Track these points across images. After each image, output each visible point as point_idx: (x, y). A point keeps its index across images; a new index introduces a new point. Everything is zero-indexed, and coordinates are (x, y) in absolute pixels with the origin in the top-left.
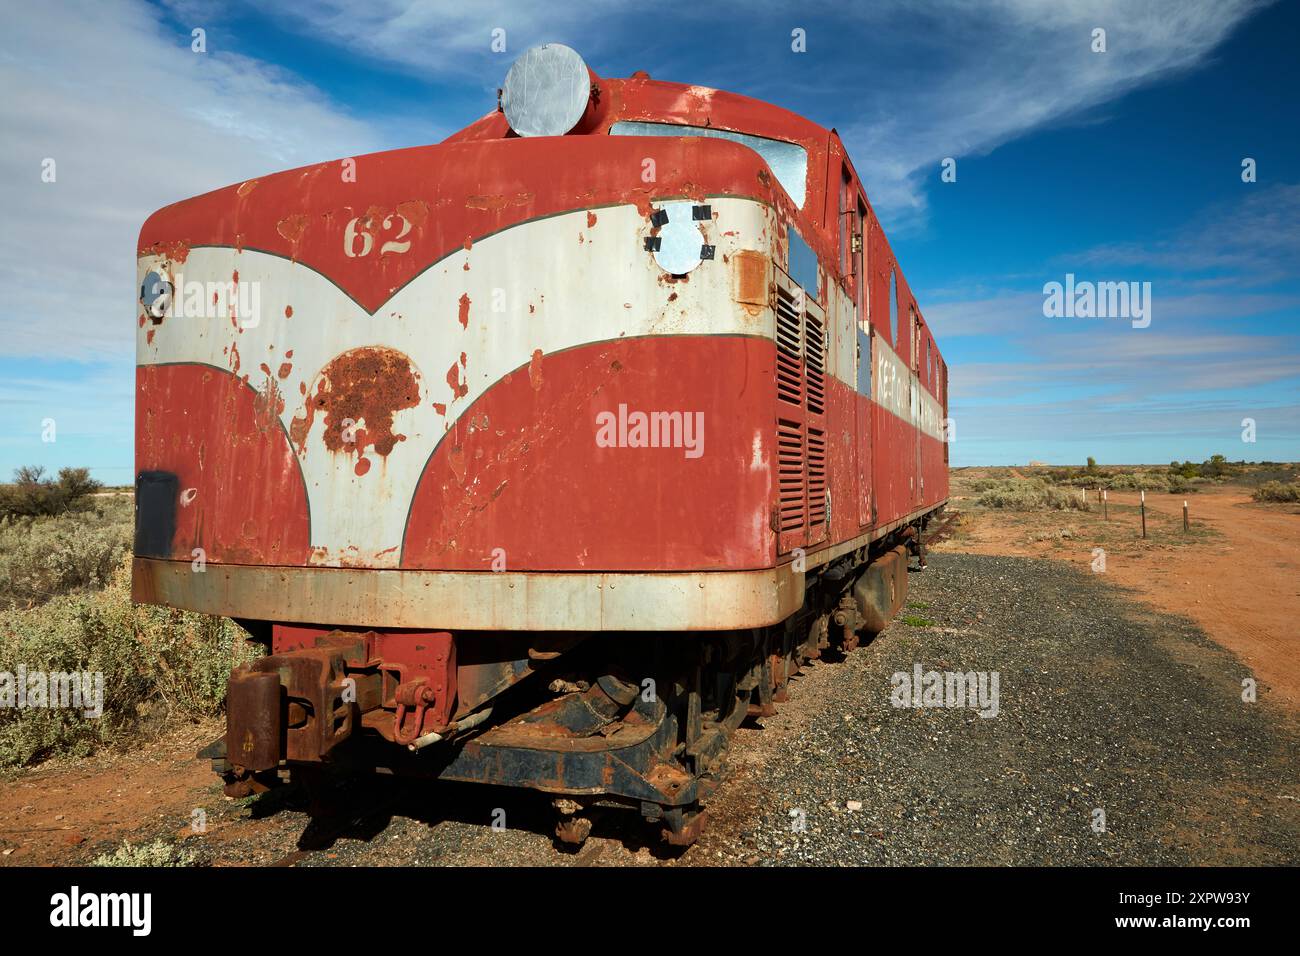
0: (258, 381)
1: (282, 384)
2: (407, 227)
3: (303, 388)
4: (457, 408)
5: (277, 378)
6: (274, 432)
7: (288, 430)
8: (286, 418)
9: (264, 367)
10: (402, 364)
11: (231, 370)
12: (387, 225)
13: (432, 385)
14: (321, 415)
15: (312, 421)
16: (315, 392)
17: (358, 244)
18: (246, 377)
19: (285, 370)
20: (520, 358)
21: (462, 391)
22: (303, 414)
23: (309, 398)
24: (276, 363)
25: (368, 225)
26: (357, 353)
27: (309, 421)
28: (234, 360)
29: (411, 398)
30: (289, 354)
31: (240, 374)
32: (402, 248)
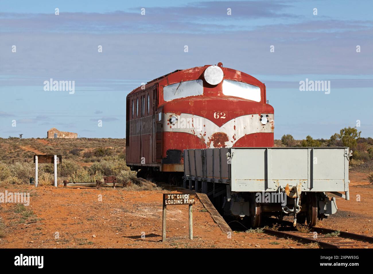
0: (199, 136)
1: (204, 137)
2: (225, 115)
3: (208, 138)
4: (235, 142)
5: (203, 136)
6: (204, 144)
7: (206, 144)
8: (206, 142)
9: (200, 134)
10: (226, 135)
11: (193, 134)
12: (221, 114)
13: (231, 138)
14: (212, 142)
15: (211, 143)
16: (211, 138)
17: (217, 116)
18: (197, 135)
19: (205, 135)
20: (243, 135)
21: (235, 139)
22: (209, 142)
23: (210, 139)
24: (203, 134)
25: (218, 114)
26: (218, 133)
27: (210, 143)
28: (194, 132)
29: (227, 140)
30: (205, 132)
31: (195, 135)
32: (224, 118)
